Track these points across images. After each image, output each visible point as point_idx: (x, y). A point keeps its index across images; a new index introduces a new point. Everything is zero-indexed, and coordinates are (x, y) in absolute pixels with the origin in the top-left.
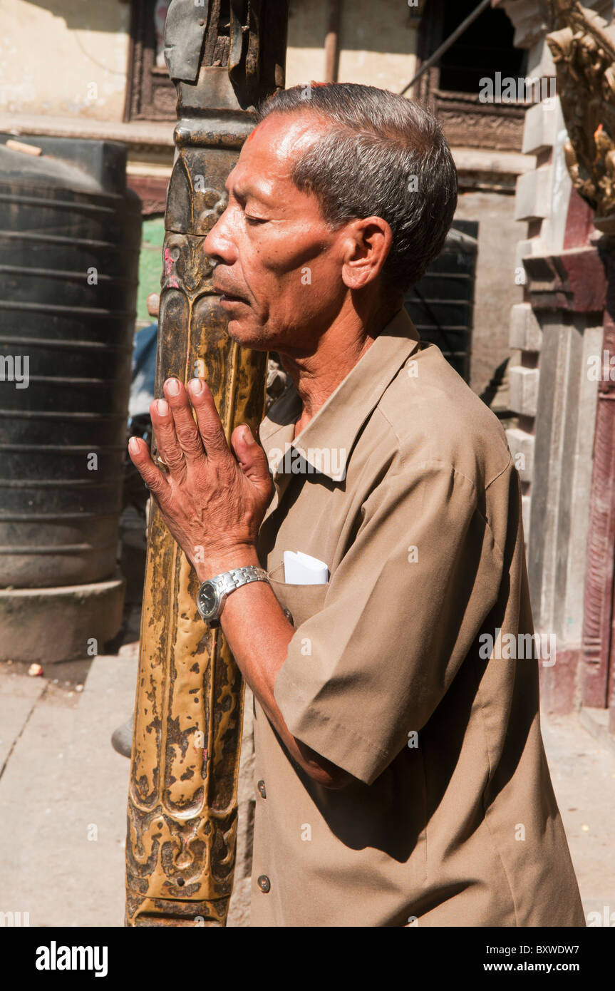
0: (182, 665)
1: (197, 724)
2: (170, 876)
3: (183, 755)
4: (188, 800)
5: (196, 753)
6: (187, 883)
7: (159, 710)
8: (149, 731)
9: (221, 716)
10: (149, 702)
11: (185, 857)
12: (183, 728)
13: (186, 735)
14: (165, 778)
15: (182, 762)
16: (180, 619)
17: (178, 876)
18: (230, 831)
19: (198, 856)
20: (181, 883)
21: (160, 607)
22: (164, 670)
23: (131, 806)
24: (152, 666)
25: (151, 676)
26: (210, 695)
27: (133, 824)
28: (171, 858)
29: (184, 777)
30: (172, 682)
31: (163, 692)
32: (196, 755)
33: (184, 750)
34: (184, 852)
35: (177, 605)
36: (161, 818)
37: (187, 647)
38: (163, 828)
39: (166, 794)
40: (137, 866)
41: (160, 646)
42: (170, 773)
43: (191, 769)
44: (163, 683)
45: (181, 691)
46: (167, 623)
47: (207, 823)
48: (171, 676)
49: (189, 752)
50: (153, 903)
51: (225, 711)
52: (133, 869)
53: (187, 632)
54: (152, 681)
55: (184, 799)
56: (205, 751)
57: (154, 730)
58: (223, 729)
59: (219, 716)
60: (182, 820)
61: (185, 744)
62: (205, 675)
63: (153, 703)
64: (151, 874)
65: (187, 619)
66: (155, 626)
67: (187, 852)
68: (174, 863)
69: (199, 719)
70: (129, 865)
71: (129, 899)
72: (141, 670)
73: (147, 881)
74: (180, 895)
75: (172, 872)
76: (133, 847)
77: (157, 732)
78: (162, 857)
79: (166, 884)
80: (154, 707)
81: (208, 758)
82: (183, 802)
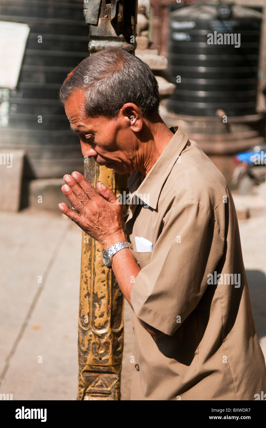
0: (98, 271)
1: (105, 295)
2: (96, 356)
3: (100, 307)
4: (102, 325)
5: (105, 306)
6: (103, 359)
7: (89, 289)
8: (85, 297)
9: (115, 291)
10: (85, 285)
11: (102, 348)
12: (99, 296)
13: (101, 299)
14: (93, 316)
15: (99, 310)
16: (97, 252)
17: (99, 356)
18: (121, 337)
19: (107, 348)
20: (100, 359)
21: (88, 246)
22: (91, 273)
23: (79, 327)
24: (86, 271)
25: (86, 275)
26: (110, 283)
27: (80, 334)
28: (96, 349)
29: (100, 316)
30: (94, 278)
31: (91, 282)
32: (105, 307)
33: (100, 305)
34: (101, 346)
35: (95, 246)
36: (91, 333)
37: (100, 264)
38: (92, 337)
39: (93, 323)
40: (83, 352)
41: (89, 263)
42: (94, 315)
43: (103, 313)
44: (91, 278)
45: (98, 282)
46: (91, 253)
47: (110, 335)
48: (94, 275)
49: (102, 306)
50: (89, 367)
51: (117, 289)
52: (81, 353)
53: (100, 257)
54: (86, 277)
55: (101, 325)
56: (109, 306)
57: (87, 297)
58: (116, 296)
59: (114, 291)
60: (100, 334)
61: (100, 303)
62: (108, 275)
63: (87, 286)
64: (88, 355)
65: (100, 252)
66: (87, 255)
67: (103, 347)
68: (97, 351)
69: (106, 293)
70: (79, 351)
71: (80, 364)
72: (82, 272)
73: (86, 358)
74: (100, 363)
75: (96, 354)
76: (81, 344)
77: (89, 298)
78: (92, 349)
79: (94, 359)
80: (87, 287)
81: (110, 309)
82: (100, 327)
